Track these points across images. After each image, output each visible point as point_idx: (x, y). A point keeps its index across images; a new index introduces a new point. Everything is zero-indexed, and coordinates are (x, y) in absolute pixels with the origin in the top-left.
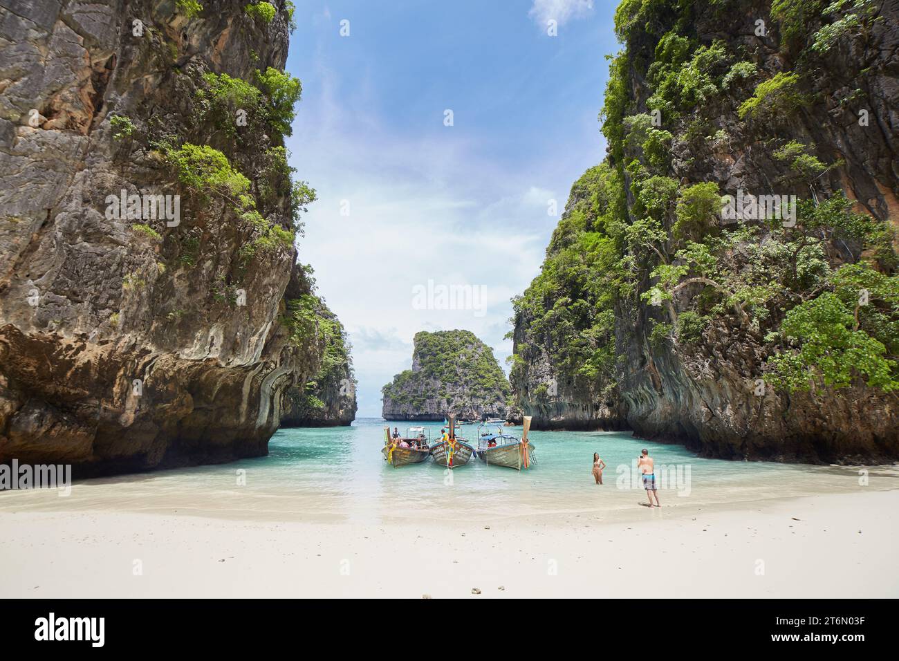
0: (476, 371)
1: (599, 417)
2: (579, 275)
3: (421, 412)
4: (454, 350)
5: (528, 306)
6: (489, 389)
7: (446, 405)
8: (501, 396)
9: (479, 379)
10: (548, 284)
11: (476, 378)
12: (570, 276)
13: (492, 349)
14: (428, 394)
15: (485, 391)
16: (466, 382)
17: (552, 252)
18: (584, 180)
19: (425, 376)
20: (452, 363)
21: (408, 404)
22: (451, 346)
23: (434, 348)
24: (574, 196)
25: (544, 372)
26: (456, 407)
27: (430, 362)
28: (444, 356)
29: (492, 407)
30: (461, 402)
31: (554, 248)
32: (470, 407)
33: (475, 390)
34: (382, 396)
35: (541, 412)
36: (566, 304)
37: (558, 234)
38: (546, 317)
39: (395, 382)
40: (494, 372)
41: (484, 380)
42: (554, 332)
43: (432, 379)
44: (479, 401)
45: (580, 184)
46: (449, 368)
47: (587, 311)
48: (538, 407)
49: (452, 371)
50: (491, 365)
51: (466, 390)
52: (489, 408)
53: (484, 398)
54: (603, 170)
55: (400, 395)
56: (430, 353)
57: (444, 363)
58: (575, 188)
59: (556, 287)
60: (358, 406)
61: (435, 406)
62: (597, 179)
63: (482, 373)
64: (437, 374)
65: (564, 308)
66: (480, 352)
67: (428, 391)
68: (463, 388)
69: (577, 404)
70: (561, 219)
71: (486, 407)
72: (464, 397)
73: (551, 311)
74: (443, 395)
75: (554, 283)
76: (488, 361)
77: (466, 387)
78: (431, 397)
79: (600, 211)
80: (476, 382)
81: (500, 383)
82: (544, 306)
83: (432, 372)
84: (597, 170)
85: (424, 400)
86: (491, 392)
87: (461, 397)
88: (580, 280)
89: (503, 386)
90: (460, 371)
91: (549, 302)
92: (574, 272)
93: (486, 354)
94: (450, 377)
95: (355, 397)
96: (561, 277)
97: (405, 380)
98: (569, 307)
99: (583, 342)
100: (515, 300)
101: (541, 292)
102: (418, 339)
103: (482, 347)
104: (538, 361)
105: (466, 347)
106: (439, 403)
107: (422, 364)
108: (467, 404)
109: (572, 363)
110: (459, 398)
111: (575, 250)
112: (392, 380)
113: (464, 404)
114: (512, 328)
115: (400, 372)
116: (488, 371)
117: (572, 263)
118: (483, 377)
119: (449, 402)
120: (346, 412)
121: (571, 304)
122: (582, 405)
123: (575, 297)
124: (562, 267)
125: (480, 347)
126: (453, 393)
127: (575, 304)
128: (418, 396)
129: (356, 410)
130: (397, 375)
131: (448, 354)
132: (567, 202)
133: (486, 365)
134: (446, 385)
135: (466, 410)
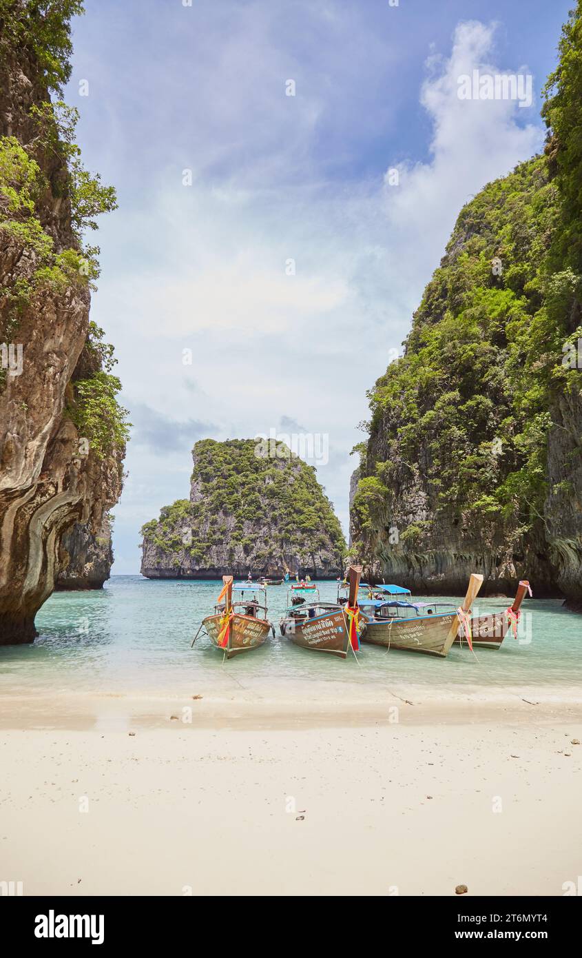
0: (289, 501)
1: (502, 575)
2: (476, 357)
3: (202, 565)
4: (257, 470)
5: (393, 403)
6: (311, 530)
7: (242, 555)
8: (328, 542)
9: (295, 515)
10: (427, 371)
11: (289, 514)
12: (464, 358)
13: (314, 469)
14: (215, 537)
15: (302, 533)
16: (274, 520)
17: (423, 320)
18: (481, 201)
19: (210, 510)
20: (253, 489)
21: (182, 553)
22: (251, 463)
23: (225, 467)
24: (461, 230)
25: (416, 506)
26: (258, 557)
27: (219, 488)
28: (240, 478)
29: (313, 559)
30: (265, 550)
31: (429, 314)
32: (280, 558)
33: (288, 531)
34: (141, 540)
35: (410, 566)
36: (453, 402)
37: (435, 291)
38: (424, 420)
39: (162, 519)
40: (318, 505)
41: (302, 517)
42: (435, 445)
43: (221, 513)
44: (294, 549)
45: (474, 209)
46: (249, 498)
47: (488, 414)
48: (406, 559)
49: (253, 502)
50: (313, 493)
51: (274, 532)
52: (309, 560)
53: (302, 545)
54: (513, 187)
55: (170, 539)
56: (219, 473)
57: (241, 490)
58: (464, 215)
59: (438, 374)
60: (115, 555)
61: (225, 556)
62: (501, 202)
63: (299, 505)
64: (229, 506)
65: (452, 409)
66: (296, 473)
67: (214, 532)
68: (270, 529)
69: (467, 557)
70: (439, 266)
71: (304, 559)
72: (271, 542)
73: (432, 412)
74: (238, 540)
75: (436, 369)
76: (307, 488)
77: (273, 527)
78: (220, 542)
79: (515, 255)
80: (289, 519)
81: (325, 522)
82: (419, 404)
83: (222, 503)
84: (504, 186)
85: (208, 547)
86: (312, 534)
87: (266, 542)
88: (478, 366)
89: (331, 527)
90: (264, 502)
91: (426, 399)
92: (471, 353)
93: (306, 477)
94: (249, 512)
95: (111, 542)
96: (446, 361)
97: (178, 516)
98: (460, 407)
99: (480, 460)
100: (372, 393)
101: (415, 382)
102: (199, 451)
103: (299, 466)
104: (407, 488)
105: (276, 465)
106: (232, 552)
107: (206, 491)
108: (274, 553)
109: (462, 494)
110: (263, 544)
111: (473, 317)
112: (157, 516)
113: (271, 553)
114: (365, 437)
115: (170, 503)
116: (308, 503)
117: (466, 338)
118: (300, 512)
119: (247, 550)
120: (97, 566)
121: (463, 402)
122: (475, 557)
123: (467, 393)
124: (450, 344)
125: (296, 466)
126: (253, 536)
127: (470, 403)
128: (199, 541)
129: (112, 563)
130: (165, 508)
131: (247, 476)
132: (449, 239)
133: (305, 494)
134: (243, 523)
135: (273, 561)
